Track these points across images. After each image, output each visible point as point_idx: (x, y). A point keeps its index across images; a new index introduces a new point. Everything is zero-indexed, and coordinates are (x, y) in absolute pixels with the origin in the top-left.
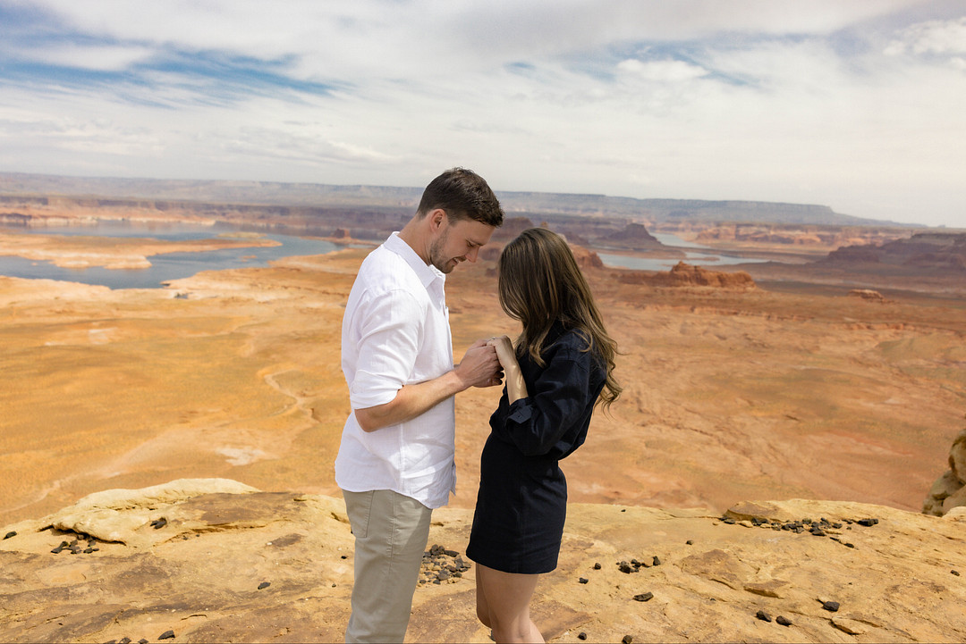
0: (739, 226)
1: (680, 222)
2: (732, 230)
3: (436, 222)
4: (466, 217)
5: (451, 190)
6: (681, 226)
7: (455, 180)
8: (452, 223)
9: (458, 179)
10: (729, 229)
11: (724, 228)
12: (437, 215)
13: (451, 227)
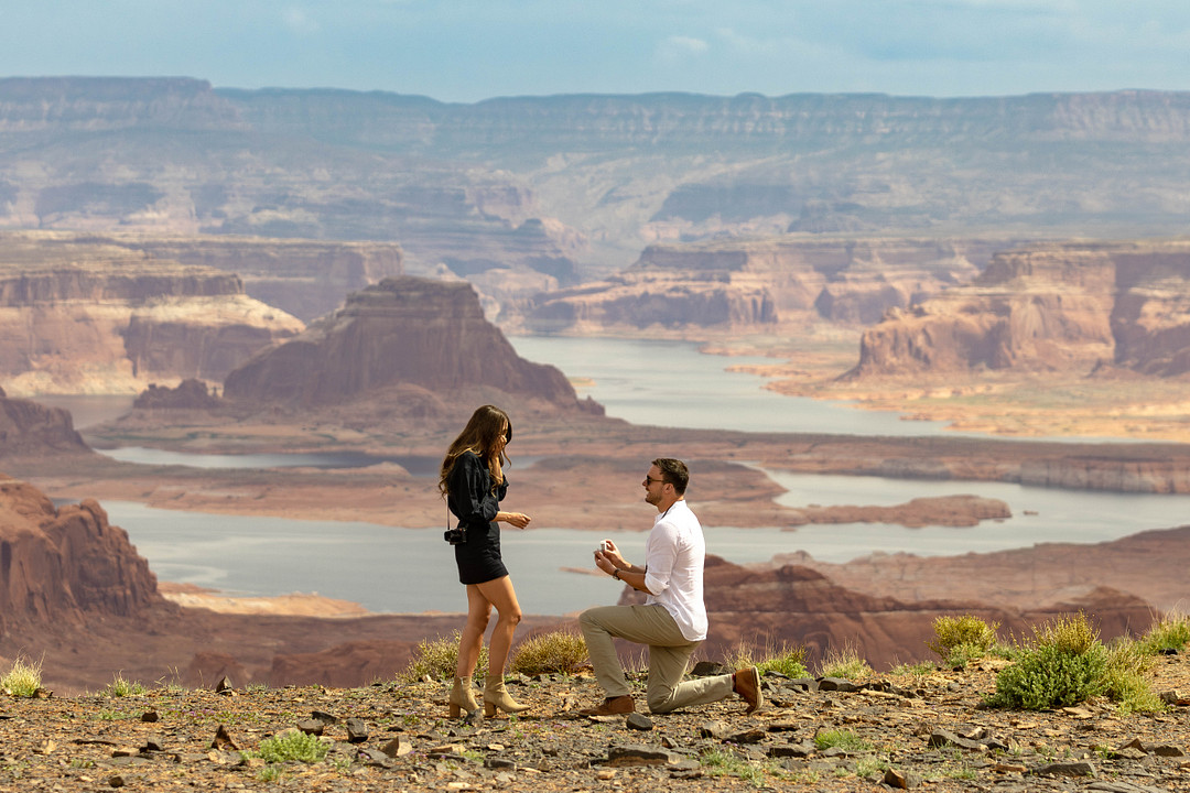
0: (1132, 270)
1: (738, 260)
2: (1087, 302)
6: (743, 283)
10: (1072, 293)
11: (1039, 285)
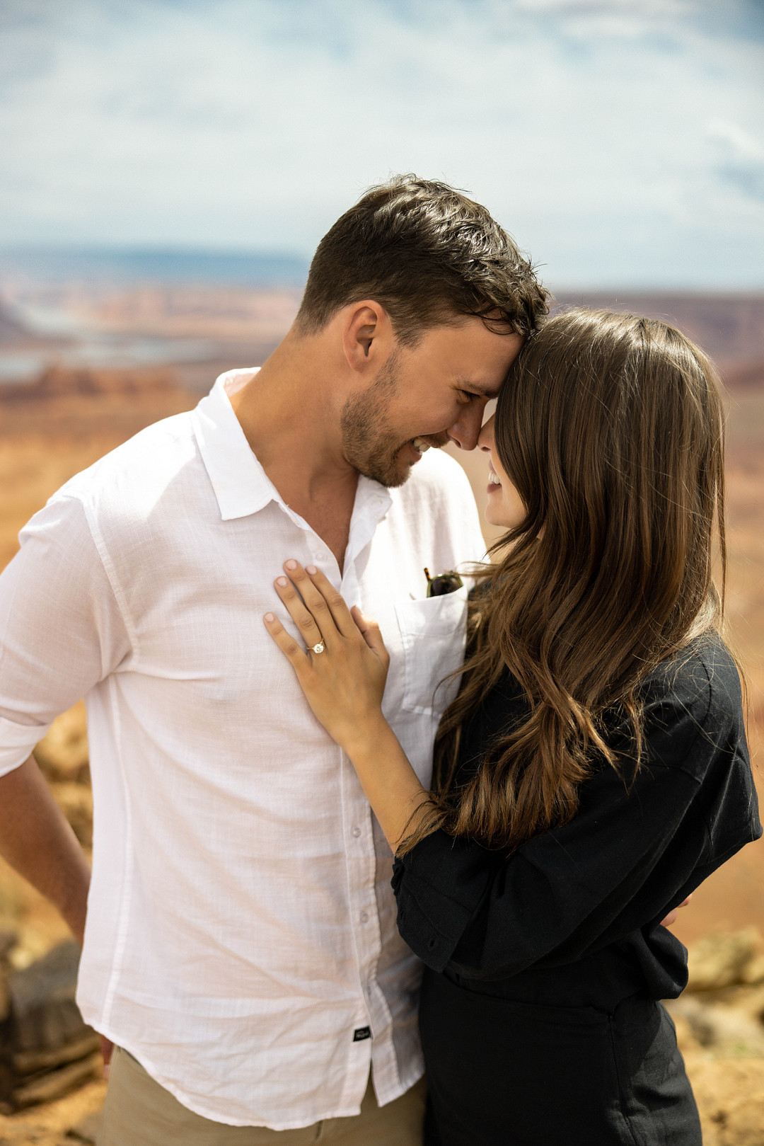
3: (360, 340)
4: (449, 315)
5: (396, 241)
7: (404, 208)
8: (407, 338)
9: (413, 204)
12: (364, 318)
13: (406, 351)
